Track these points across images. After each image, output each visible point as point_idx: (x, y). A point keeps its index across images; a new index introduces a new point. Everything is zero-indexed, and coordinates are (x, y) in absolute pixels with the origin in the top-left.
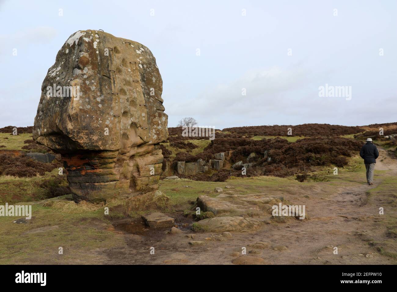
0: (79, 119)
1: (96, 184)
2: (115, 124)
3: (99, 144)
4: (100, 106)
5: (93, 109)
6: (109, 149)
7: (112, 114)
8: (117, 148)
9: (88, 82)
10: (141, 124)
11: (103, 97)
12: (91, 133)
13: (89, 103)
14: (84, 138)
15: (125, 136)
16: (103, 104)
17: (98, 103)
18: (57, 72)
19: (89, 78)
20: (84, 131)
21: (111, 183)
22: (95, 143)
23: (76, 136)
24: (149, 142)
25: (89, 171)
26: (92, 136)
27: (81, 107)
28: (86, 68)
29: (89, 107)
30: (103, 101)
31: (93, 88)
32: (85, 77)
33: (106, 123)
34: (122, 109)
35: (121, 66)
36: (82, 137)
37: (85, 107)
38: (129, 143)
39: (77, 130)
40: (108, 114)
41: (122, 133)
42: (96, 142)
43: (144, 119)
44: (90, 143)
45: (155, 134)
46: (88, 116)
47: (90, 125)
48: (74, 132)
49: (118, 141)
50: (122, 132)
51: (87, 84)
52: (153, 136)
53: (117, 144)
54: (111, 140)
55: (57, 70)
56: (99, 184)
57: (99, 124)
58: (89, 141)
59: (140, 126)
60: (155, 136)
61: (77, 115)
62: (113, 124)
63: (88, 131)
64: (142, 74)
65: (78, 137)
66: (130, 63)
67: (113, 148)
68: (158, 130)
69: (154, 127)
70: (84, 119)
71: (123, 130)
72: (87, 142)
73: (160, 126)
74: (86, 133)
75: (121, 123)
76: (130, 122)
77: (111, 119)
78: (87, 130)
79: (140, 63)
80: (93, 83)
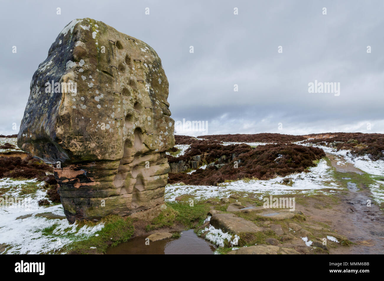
0: (71, 121)
1: (92, 199)
2: (116, 129)
3: (97, 153)
4: (99, 106)
5: (90, 110)
6: (109, 159)
7: (113, 116)
8: (118, 158)
9: (84, 78)
10: (147, 129)
11: (102, 96)
12: (87, 140)
13: (85, 103)
14: (78, 146)
15: (128, 143)
16: (102, 105)
17: (96, 103)
18: (47, 67)
19: (86, 72)
20: (77, 137)
21: (111, 198)
22: (91, 152)
23: (66, 142)
24: (155, 150)
25: (84, 184)
26: (88, 143)
27: (74, 107)
28: (82, 61)
29: (84, 107)
30: (102, 102)
31: (90, 85)
32: (81, 70)
33: (106, 128)
34: (125, 112)
35: (124, 63)
36: (75, 144)
37: (79, 107)
38: (132, 151)
39: (68, 135)
40: (109, 116)
41: (125, 140)
42: (93, 151)
43: (149, 123)
44: (85, 152)
45: (162, 141)
46: (83, 118)
47: (86, 129)
48: (64, 137)
49: (120, 149)
50: (124, 138)
51: (83, 80)
52: (160, 143)
53: (119, 153)
54: (112, 148)
55: (48, 64)
56: (96, 199)
57: (97, 129)
58: (84, 150)
59: (146, 132)
60: (162, 143)
61: (68, 116)
62: (114, 129)
63: (82, 137)
64: (148, 73)
65: (70, 144)
66: (135, 60)
67: (114, 157)
68: (165, 137)
69: (160, 133)
70: (78, 122)
71: (126, 136)
72: (81, 151)
73: (167, 132)
74: (81, 139)
75: (124, 127)
76: (134, 127)
77: (112, 123)
78: (81, 135)
79: (145, 62)
80: (90, 79)
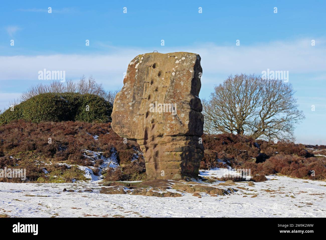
0: (114, 118)
2: (140, 120)
3: (129, 134)
4: (131, 108)
5: (126, 111)
6: (137, 138)
7: (138, 113)
9: (126, 93)
10: (158, 120)
11: (134, 102)
12: (122, 127)
13: (123, 107)
14: (118, 130)
16: (133, 107)
17: (129, 107)
19: (127, 90)
20: (117, 125)
22: (125, 134)
24: (164, 134)
27: (117, 110)
28: (126, 84)
29: (122, 109)
30: (133, 105)
31: (128, 96)
32: (125, 89)
33: (133, 120)
34: (146, 110)
35: (156, 77)
37: (120, 110)
39: (114, 125)
40: (136, 113)
42: (126, 133)
43: (160, 116)
44: (122, 134)
45: (169, 127)
46: (121, 115)
47: (122, 121)
49: (142, 133)
50: (145, 126)
51: (125, 94)
52: (167, 129)
53: (141, 135)
54: (138, 132)
57: (128, 121)
58: (121, 132)
59: (157, 122)
60: (169, 129)
62: (138, 120)
63: (119, 125)
64: (172, 80)
65: (115, 129)
66: (166, 72)
67: (139, 137)
68: (172, 124)
69: (168, 122)
70: (118, 118)
71: (145, 124)
73: (173, 121)
75: (144, 119)
76: (151, 119)
77: (137, 117)
79: (173, 71)
80: (129, 93)
